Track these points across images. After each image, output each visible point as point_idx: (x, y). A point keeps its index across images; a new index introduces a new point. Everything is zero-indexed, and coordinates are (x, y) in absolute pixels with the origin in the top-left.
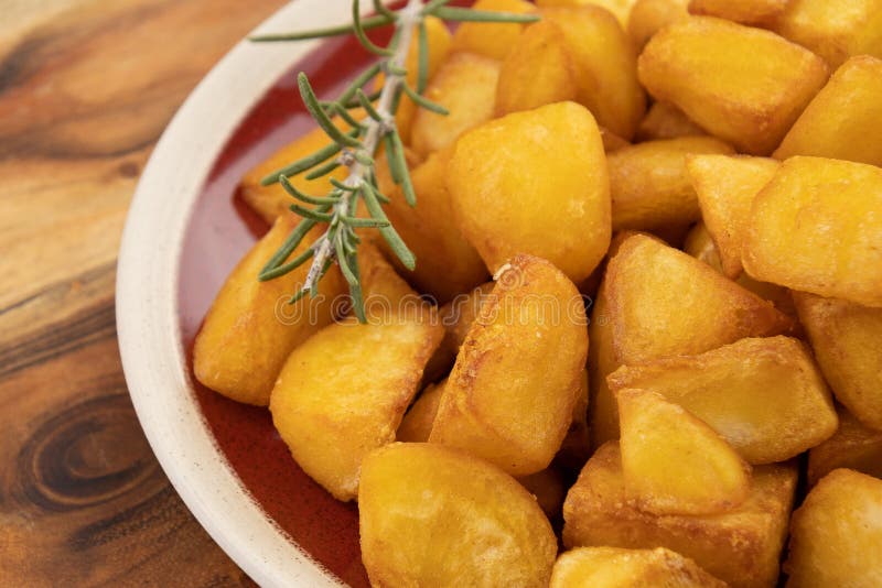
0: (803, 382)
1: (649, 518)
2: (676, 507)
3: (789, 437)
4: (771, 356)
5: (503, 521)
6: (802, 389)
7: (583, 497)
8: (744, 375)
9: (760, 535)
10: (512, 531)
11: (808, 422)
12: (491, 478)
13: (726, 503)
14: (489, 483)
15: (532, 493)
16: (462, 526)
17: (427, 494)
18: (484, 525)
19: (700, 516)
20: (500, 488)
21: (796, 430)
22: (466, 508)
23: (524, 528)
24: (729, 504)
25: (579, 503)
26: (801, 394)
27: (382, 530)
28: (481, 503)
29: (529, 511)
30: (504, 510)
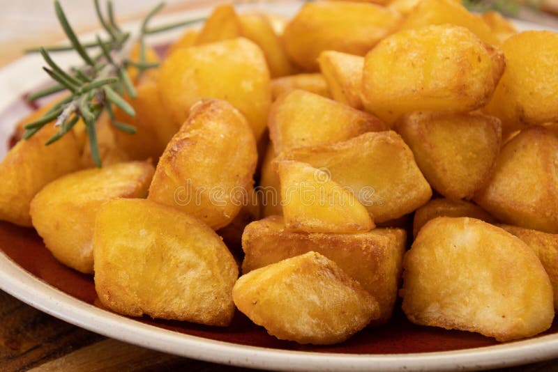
0: (406, 158)
1: (303, 236)
2: (322, 226)
3: (399, 198)
4: (383, 139)
5: (198, 252)
6: (405, 162)
7: (255, 227)
8: (365, 154)
9: (382, 245)
10: (205, 259)
11: (411, 187)
12: (190, 222)
13: (357, 226)
14: (188, 226)
15: (220, 235)
16: (169, 254)
17: (143, 232)
18: (185, 254)
19: (338, 233)
20: (196, 230)
21: (403, 193)
22: (171, 242)
23: (214, 256)
24: (359, 226)
25: (253, 231)
26: (405, 167)
27: (110, 255)
28: (182, 239)
29: (218, 245)
30: (199, 244)
